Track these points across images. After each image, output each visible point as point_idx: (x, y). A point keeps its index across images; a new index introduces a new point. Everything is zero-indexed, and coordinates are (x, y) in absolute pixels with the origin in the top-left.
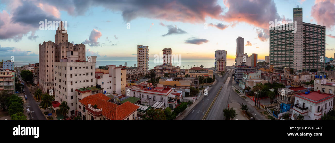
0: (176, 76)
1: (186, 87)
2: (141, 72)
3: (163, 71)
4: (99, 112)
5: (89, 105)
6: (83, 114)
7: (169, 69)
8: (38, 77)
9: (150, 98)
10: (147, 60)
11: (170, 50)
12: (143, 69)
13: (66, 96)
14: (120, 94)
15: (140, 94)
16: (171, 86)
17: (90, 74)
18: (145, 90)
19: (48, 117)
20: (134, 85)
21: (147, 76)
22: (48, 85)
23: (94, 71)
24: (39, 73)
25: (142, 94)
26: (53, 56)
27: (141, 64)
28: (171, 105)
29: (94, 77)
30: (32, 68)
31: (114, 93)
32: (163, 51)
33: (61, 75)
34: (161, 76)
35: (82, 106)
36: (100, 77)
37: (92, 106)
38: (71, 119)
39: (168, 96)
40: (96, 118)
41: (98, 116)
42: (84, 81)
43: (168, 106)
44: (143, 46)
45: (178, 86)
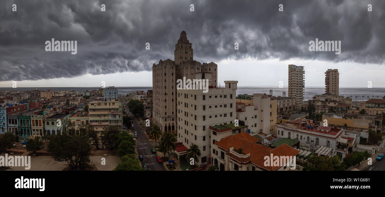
0: (346, 112)
1: (362, 130)
2: (294, 104)
3: (325, 104)
4: (246, 158)
5: (231, 149)
6: (220, 161)
7: (336, 101)
8: (151, 108)
9: (312, 141)
10: (302, 86)
11: (335, 72)
12: (296, 100)
13: (196, 136)
14: (269, 134)
15: (298, 135)
16: (340, 127)
17: (228, 106)
18: (305, 129)
19: (167, 165)
20: (288, 122)
21: (303, 110)
22: (166, 120)
23: (234, 101)
24: (152, 104)
25: (300, 135)
26: (173, 80)
27: (293, 92)
28: (340, 153)
29: (234, 109)
30: (141, 97)
31: (261, 132)
32: (325, 73)
33: (188, 106)
34: (323, 110)
35: (219, 151)
36: (242, 110)
37: (235, 150)
38: (203, 169)
39: (337, 139)
40: (241, 167)
41: (244, 165)
42: (221, 115)
43: (336, 154)
44: (297, 67)
45: (349, 127)
